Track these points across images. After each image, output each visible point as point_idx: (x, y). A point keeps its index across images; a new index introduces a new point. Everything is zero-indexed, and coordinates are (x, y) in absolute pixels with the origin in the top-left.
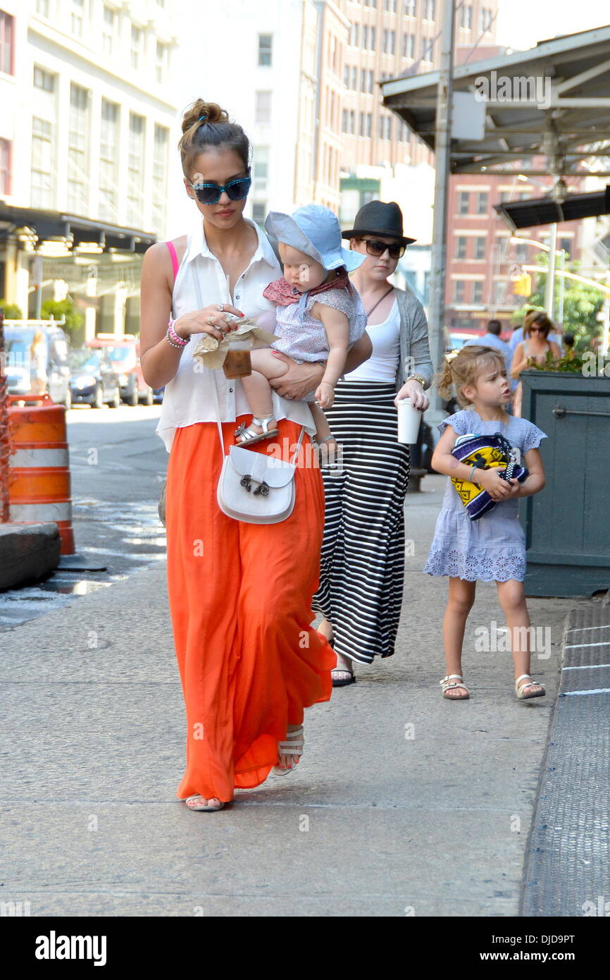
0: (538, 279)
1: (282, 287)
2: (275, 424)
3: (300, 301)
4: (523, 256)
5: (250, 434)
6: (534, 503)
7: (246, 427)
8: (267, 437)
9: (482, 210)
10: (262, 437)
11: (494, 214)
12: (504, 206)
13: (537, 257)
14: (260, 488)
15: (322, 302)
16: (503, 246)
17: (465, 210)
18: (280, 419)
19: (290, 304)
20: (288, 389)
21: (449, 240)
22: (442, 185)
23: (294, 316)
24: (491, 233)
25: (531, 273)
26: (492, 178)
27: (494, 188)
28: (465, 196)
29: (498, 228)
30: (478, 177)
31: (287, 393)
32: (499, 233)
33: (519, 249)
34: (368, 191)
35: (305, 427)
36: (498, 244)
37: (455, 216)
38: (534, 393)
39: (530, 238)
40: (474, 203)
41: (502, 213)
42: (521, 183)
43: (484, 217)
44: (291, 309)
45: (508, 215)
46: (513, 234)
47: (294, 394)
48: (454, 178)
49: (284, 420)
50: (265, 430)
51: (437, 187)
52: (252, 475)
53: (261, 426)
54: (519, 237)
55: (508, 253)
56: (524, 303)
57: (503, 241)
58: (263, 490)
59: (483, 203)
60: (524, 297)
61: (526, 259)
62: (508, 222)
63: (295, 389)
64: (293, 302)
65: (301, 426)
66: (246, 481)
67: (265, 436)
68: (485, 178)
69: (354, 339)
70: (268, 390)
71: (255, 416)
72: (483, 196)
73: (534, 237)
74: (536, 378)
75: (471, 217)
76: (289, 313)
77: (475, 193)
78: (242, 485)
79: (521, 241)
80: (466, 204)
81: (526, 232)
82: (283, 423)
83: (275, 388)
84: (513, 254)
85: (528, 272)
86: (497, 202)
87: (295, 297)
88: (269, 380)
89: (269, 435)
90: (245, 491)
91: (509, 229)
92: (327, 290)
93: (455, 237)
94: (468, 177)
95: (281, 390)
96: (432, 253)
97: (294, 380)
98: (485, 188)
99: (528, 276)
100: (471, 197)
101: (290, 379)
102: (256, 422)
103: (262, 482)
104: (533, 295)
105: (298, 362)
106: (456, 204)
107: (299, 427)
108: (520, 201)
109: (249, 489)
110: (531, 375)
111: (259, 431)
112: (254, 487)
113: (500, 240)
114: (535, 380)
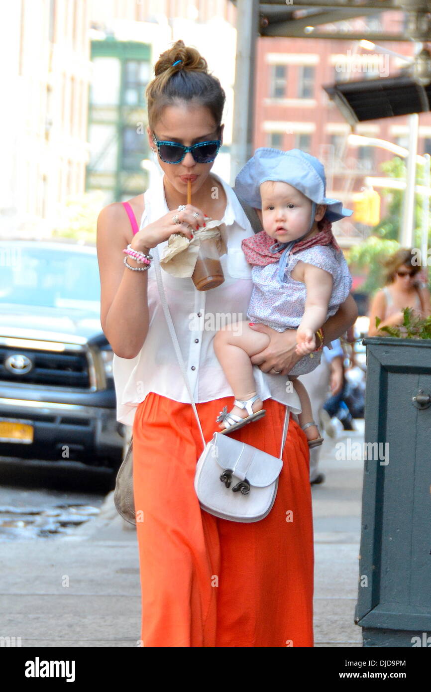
0: (389, 199)
1: (257, 245)
2: (260, 404)
3: (281, 260)
4: (368, 164)
5: (234, 419)
6: (384, 538)
7: (228, 412)
8: (253, 420)
9: (306, 93)
10: (248, 421)
11: (324, 99)
12: (341, 88)
13: (387, 166)
14: (240, 485)
15: (306, 262)
16: (337, 150)
17: (280, 92)
18: (266, 398)
19: (268, 264)
20: (273, 362)
21: (257, 137)
22: (246, 53)
23: (273, 276)
24: (320, 128)
25: (377, 189)
26: (321, 44)
27: (324, 59)
28: (281, 71)
29: (330, 120)
30: (300, 43)
31: (273, 368)
32: (333, 128)
33: (362, 153)
34: (133, 60)
35: (289, 407)
36: (330, 145)
37: (266, 101)
38: (385, 370)
39: (379, 137)
40: (295, 82)
41: (337, 97)
42: (364, 52)
43: (309, 103)
44: (270, 270)
45: (345, 100)
46: (353, 130)
47: (281, 367)
48: (264, 43)
49: (269, 400)
50: (250, 413)
51: (239, 56)
52: (234, 469)
53: (244, 409)
54: (362, 135)
55: (345, 158)
56: (369, 236)
57: (338, 140)
58: (243, 488)
59: (308, 82)
60: (370, 227)
61: (373, 169)
62: (347, 111)
63: (282, 362)
64: (272, 262)
65: (285, 406)
66: (227, 477)
67: (250, 420)
68: (311, 43)
69: (336, 301)
70: (249, 367)
71: (236, 397)
72: (308, 71)
73: (383, 135)
74: (386, 348)
75: (289, 102)
76: (267, 273)
77: (295, 67)
78: (222, 481)
79: (365, 142)
80: (281, 82)
81: (371, 128)
82: (268, 403)
83: (257, 365)
84: (352, 160)
85: (376, 189)
86: (329, 80)
87: (274, 256)
88: (250, 357)
89: (255, 417)
90: (225, 488)
91: (346, 121)
92: (310, 247)
93: (265, 134)
94: (285, 42)
95: (266, 366)
96: (232, 158)
97: (278, 352)
98: (312, 59)
99: (376, 193)
100: (290, 73)
101: (274, 352)
102: (237, 403)
103: (243, 479)
104: (383, 224)
105: (280, 330)
106: (267, 82)
107: (282, 408)
108: (364, 80)
109: (228, 485)
110: (380, 344)
111: (244, 414)
112: (234, 483)
113: (332, 138)
114: (387, 352)
